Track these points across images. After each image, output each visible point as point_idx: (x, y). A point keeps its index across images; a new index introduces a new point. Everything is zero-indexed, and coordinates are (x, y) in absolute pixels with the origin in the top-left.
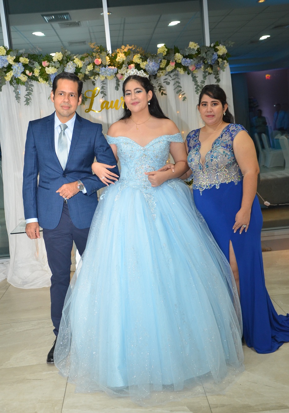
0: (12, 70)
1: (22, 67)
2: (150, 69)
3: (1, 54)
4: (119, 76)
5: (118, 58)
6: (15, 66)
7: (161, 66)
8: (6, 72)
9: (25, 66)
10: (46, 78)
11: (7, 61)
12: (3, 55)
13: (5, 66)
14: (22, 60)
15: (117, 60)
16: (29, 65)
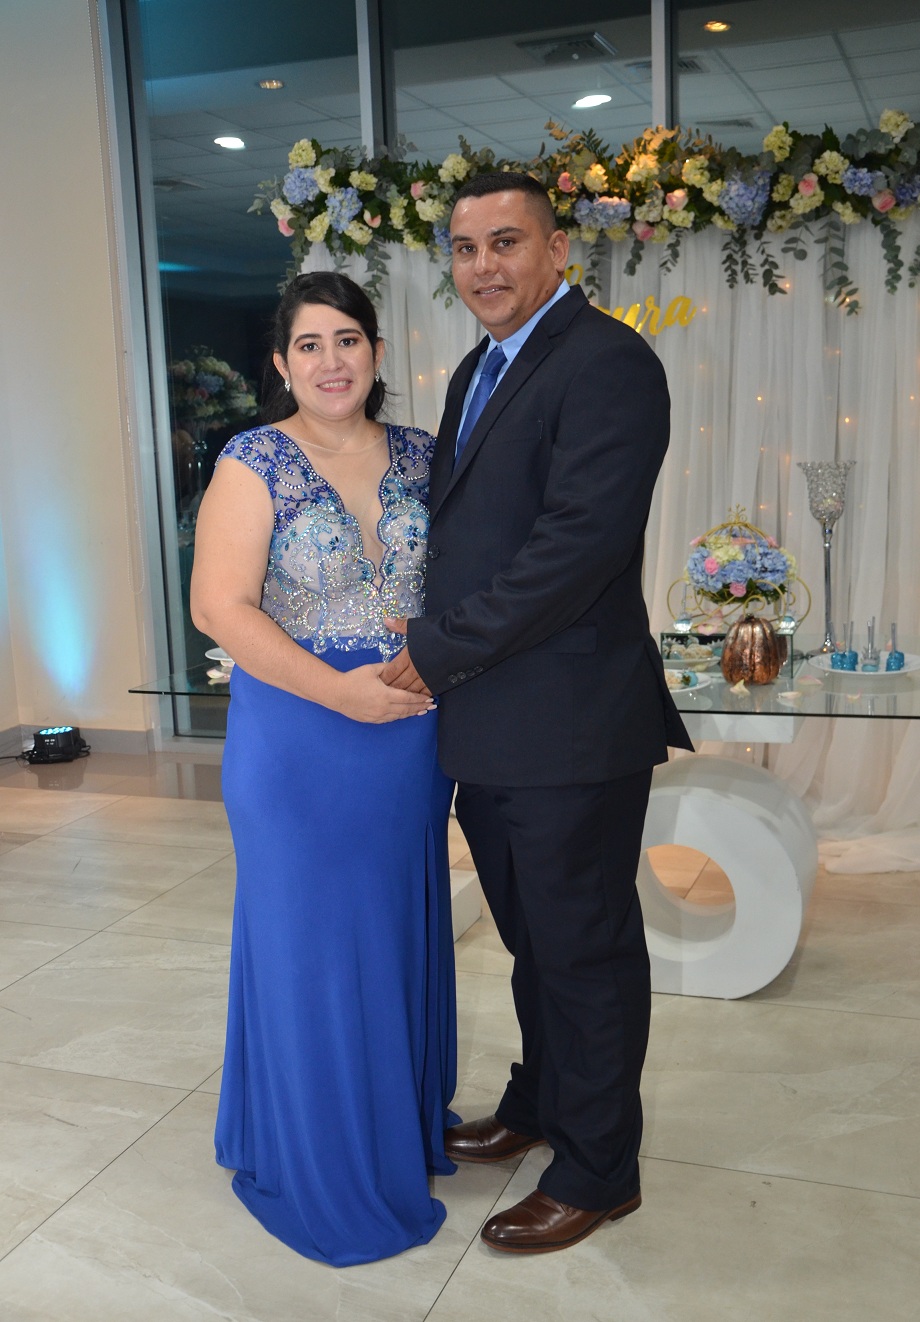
1: (355, 199)
2: (733, 205)
3: (302, 164)
4: (639, 229)
5: (633, 168)
6: (336, 198)
7: (776, 197)
8: (312, 216)
9: (365, 197)
10: (424, 232)
11: (314, 183)
12: (306, 167)
13: (310, 199)
14: (355, 178)
15: (630, 176)
16: (376, 194)
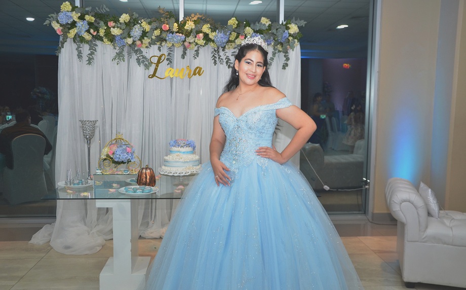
0: (76, 27)
1: (87, 25)
2: (218, 40)
3: (66, 10)
4: (186, 44)
5: (187, 25)
6: (80, 23)
7: (230, 39)
8: (70, 29)
9: (90, 24)
10: (112, 39)
11: (71, 17)
12: (68, 11)
13: (69, 22)
14: (87, 17)
15: (185, 27)
16: (94, 23)
